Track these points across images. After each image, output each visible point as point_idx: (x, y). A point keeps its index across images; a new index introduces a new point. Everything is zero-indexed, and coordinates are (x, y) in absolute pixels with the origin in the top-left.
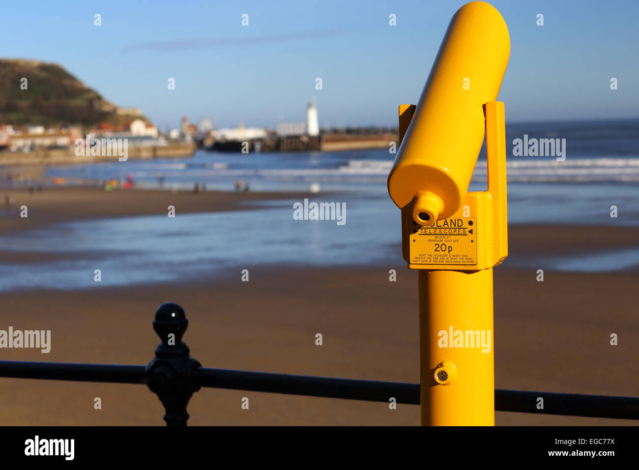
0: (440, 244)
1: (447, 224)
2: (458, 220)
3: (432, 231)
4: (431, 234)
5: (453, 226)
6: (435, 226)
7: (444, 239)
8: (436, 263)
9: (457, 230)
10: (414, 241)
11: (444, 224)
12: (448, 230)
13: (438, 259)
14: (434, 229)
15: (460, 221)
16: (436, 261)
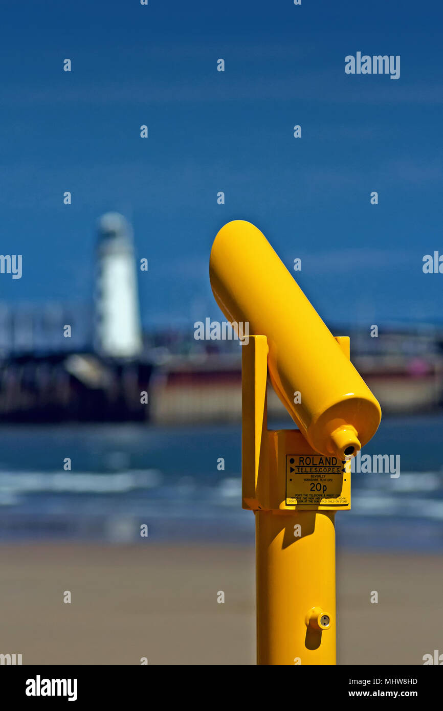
0: (316, 483)
1: (322, 463)
2: (333, 458)
3: (308, 469)
4: (307, 473)
5: (328, 465)
6: (311, 465)
7: (319, 479)
8: (311, 503)
9: (331, 468)
10: (291, 480)
11: (320, 463)
12: (323, 468)
13: (313, 499)
14: (310, 468)
15: (334, 459)
16: (312, 501)
